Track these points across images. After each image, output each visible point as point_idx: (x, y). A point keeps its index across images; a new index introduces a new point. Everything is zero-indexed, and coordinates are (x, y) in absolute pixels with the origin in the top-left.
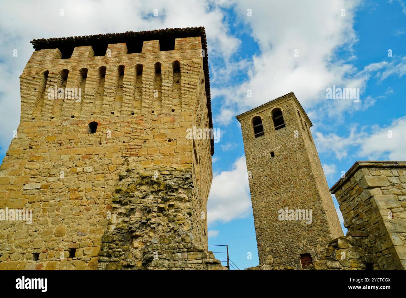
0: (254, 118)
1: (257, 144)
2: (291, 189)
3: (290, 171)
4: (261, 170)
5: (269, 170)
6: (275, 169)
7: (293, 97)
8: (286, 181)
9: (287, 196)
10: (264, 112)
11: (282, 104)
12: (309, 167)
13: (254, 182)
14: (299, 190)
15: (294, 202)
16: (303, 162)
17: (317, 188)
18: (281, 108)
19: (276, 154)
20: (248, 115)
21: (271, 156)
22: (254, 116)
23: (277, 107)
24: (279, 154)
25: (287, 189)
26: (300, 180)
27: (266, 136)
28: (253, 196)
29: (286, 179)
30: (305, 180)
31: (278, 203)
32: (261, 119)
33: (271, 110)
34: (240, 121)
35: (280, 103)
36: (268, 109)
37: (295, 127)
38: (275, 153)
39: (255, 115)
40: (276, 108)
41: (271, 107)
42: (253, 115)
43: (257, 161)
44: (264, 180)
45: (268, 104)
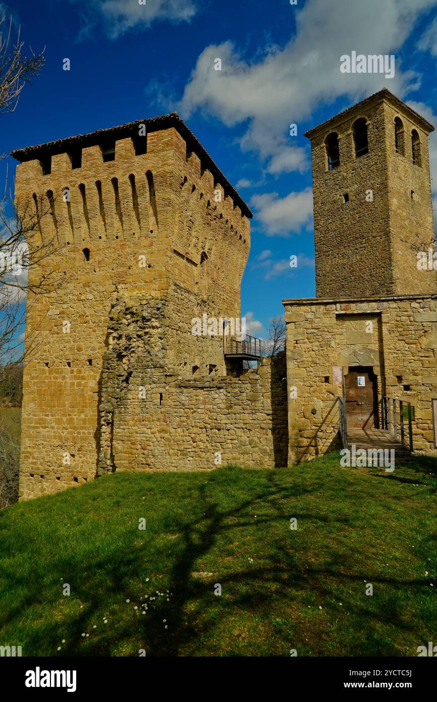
0: (329, 135)
1: (328, 181)
2: (361, 249)
3: (364, 224)
4: (330, 221)
5: (339, 222)
6: (347, 220)
7: (386, 98)
8: (357, 238)
9: (354, 259)
10: (343, 125)
11: (368, 112)
12: (387, 219)
13: (320, 238)
14: (370, 252)
15: (362, 267)
16: (381, 212)
17: (391, 250)
18: (366, 118)
19: (351, 197)
20: (321, 130)
21: (344, 201)
22: (328, 133)
23: (362, 116)
24: (354, 197)
25: (357, 249)
26: (374, 237)
27: (342, 168)
28: (317, 256)
29: (358, 235)
30: (379, 238)
31: (344, 268)
32: (338, 138)
33: (353, 122)
34: (311, 140)
35: (366, 110)
36: (349, 120)
37: (380, 154)
38: (349, 195)
39: (331, 131)
40: (361, 118)
41: (353, 116)
42: (328, 131)
43: (327, 208)
44: (332, 235)
45: (349, 112)
